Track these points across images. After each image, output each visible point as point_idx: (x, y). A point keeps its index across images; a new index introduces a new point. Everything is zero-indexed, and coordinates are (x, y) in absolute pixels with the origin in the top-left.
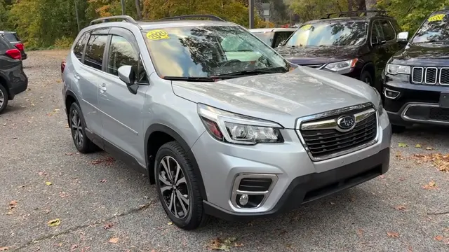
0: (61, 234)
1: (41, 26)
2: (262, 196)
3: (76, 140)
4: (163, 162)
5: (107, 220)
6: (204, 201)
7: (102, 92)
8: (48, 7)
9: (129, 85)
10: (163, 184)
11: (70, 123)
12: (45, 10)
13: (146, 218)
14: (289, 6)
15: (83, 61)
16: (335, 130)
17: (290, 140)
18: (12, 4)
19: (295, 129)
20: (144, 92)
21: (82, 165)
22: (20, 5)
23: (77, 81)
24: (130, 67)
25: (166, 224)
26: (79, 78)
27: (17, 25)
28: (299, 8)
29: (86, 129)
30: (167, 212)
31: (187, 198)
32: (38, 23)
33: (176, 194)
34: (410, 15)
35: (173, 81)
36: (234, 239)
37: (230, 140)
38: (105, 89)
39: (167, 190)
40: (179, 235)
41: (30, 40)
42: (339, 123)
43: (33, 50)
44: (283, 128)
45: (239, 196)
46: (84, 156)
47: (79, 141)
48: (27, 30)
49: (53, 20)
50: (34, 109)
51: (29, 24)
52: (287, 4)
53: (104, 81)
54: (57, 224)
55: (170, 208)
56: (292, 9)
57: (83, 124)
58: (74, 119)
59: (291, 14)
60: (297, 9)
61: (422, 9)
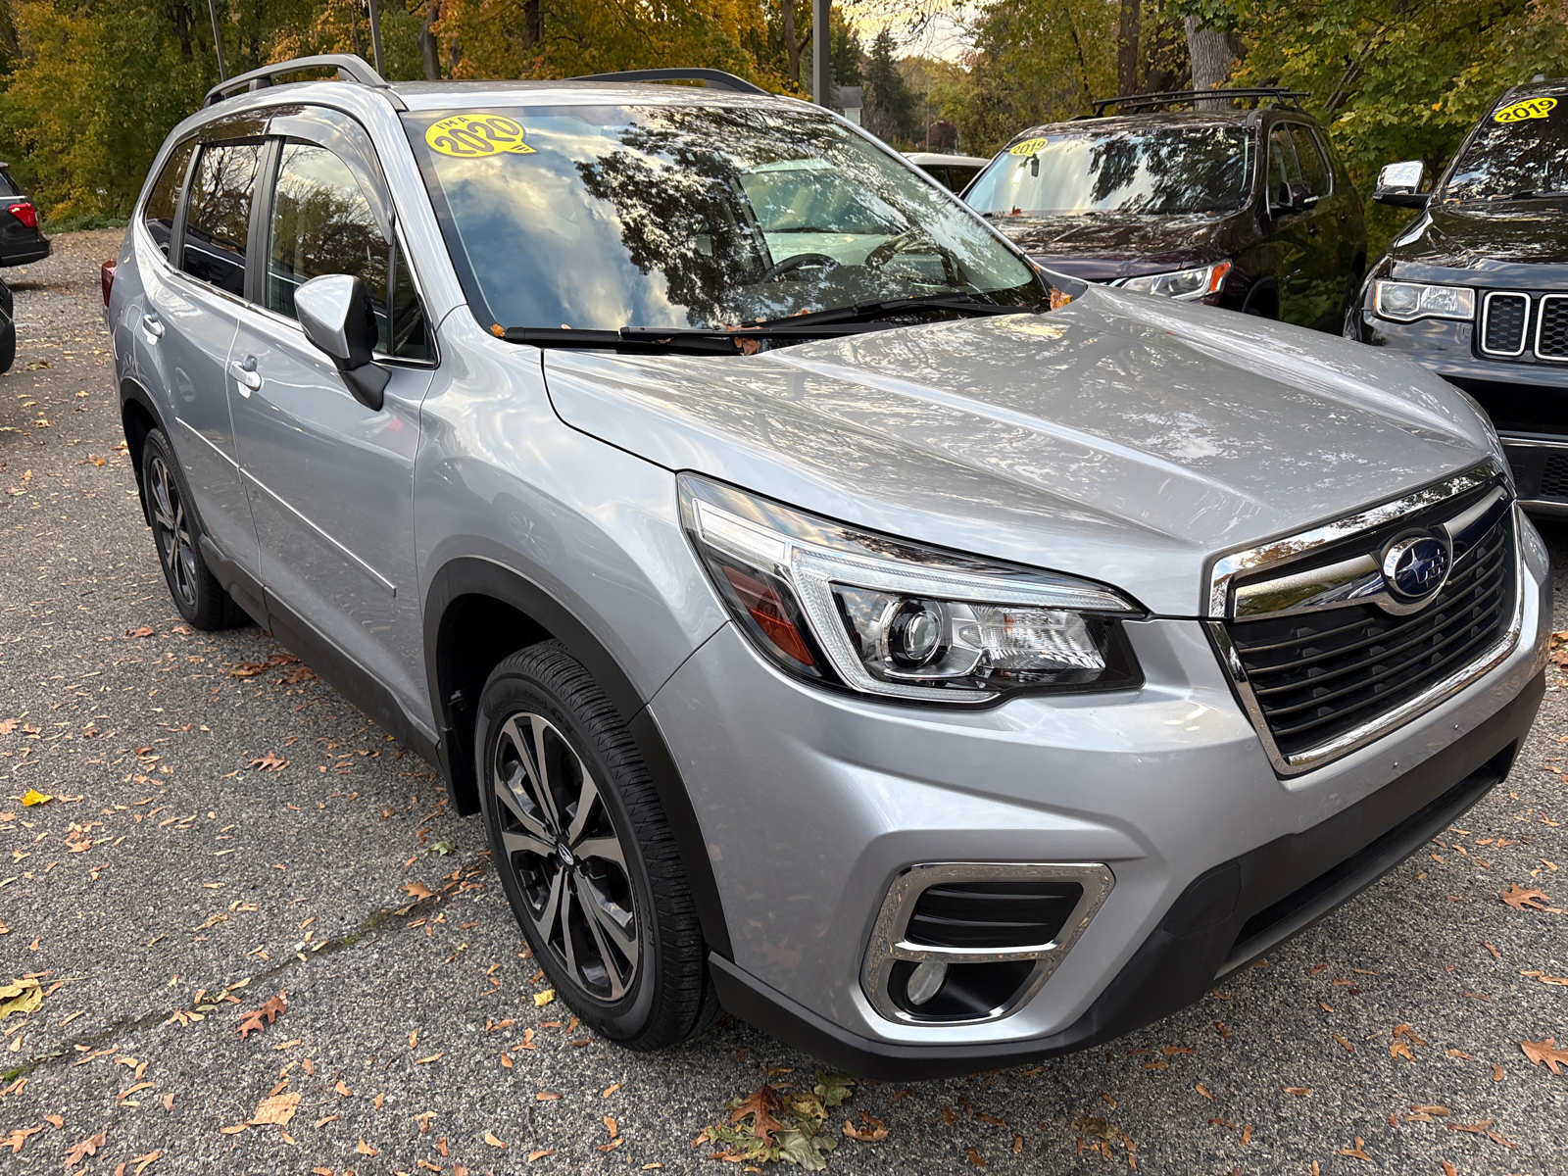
0: (31, 1067)
1: (110, 145)
2: (1026, 966)
3: (174, 574)
4: (510, 728)
5: (257, 979)
6: (714, 958)
7: (246, 393)
8: (132, 83)
9: (346, 367)
10: (510, 821)
11: (149, 505)
12: (122, 91)
13: (437, 964)
14: (921, 96)
15: (177, 254)
16: (1371, 609)
17: (1176, 675)
18: (9, 72)
19: (1202, 619)
20: (417, 403)
21: (191, 684)
22: (38, 74)
23: (152, 340)
24: (347, 282)
25: (528, 999)
26: (158, 327)
27: (30, 146)
28: (957, 101)
29: (205, 539)
30: (529, 935)
31: (629, 931)
32: (98, 134)
33: (572, 884)
34: (1347, 117)
35: (548, 352)
36: (841, 1092)
37: (862, 682)
38: (254, 379)
39: (529, 853)
40: (586, 1066)
41: (76, 193)
42: (1390, 570)
43: (86, 227)
44: (1141, 610)
45: (903, 969)
46: (202, 640)
47: (183, 582)
48: (65, 159)
49: (148, 126)
50: (43, 441)
51: (72, 141)
52: (916, 90)
53: (252, 346)
54: (27, 1006)
55: (544, 928)
56: (933, 107)
57: (193, 524)
58: (161, 492)
59: (929, 122)
60: (950, 106)
61: (1385, 100)
